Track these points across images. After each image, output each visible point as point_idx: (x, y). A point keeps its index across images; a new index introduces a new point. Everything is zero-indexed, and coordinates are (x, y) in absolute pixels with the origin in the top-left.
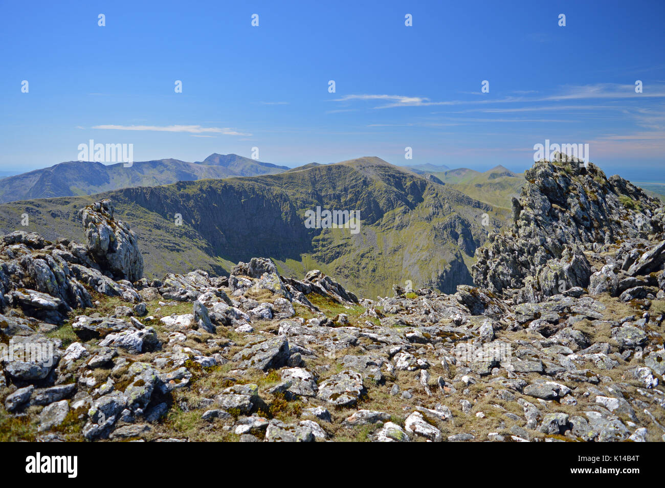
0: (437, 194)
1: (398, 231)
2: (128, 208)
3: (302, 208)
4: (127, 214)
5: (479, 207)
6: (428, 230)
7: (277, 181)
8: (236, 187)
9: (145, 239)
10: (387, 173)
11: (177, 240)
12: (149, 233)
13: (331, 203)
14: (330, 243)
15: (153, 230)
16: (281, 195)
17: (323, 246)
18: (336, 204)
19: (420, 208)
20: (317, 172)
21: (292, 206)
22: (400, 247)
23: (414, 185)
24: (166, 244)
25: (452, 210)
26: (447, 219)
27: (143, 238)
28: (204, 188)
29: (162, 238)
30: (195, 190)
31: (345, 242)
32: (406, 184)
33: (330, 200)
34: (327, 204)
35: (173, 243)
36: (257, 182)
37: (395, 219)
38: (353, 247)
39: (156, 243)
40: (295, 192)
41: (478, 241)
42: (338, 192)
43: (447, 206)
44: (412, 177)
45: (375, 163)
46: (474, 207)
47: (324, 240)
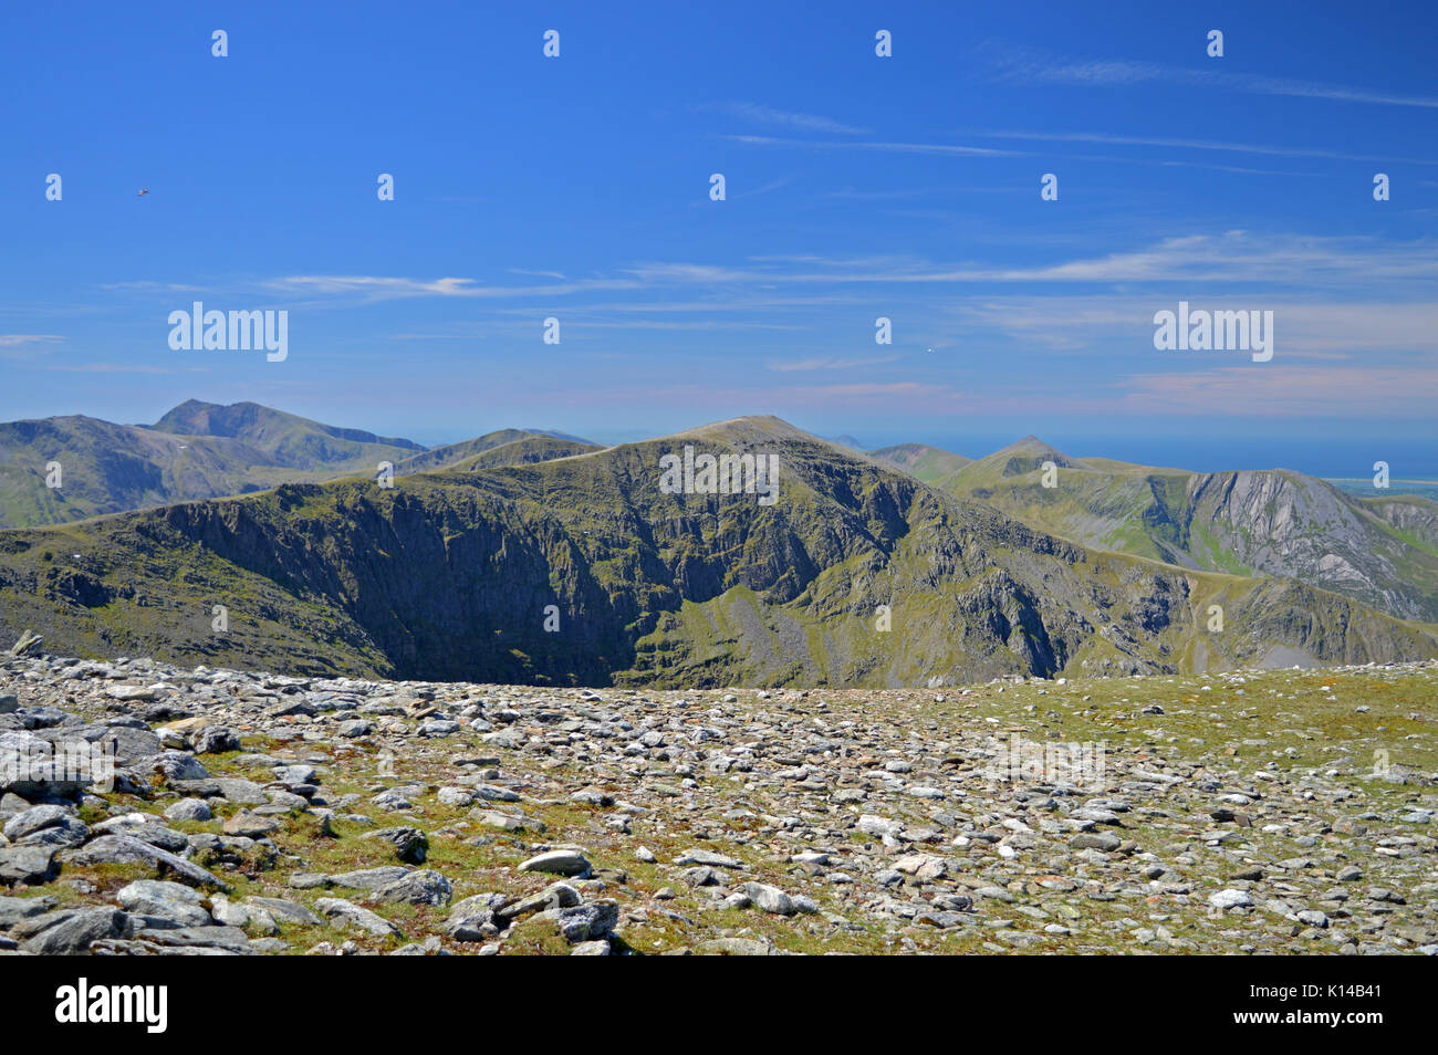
0: (945, 518)
1: (861, 620)
2: (186, 560)
3: (600, 558)
4: (186, 578)
5: (1050, 552)
6: (946, 614)
7: (527, 485)
8: (426, 501)
9: (247, 649)
10: (811, 462)
11: (324, 649)
12: (252, 630)
13: (678, 543)
14: (685, 655)
15: (261, 622)
16: (546, 523)
17: (665, 663)
18: (690, 546)
19: (903, 554)
20: (633, 459)
21: (576, 555)
22: (873, 663)
23: (883, 493)
24: (301, 662)
25: (989, 560)
26: (978, 587)
27: (241, 645)
28: (348, 504)
29: (286, 643)
30: (327, 510)
31: (725, 652)
32: (861, 490)
33: (674, 535)
34: (666, 546)
35: (319, 659)
36: (477, 485)
37: (849, 585)
38: (747, 665)
39: (276, 658)
40: (580, 514)
41: (1061, 644)
42: (692, 515)
43: (973, 548)
44: (875, 471)
45: (779, 434)
46: (1037, 551)
47: (665, 646)
